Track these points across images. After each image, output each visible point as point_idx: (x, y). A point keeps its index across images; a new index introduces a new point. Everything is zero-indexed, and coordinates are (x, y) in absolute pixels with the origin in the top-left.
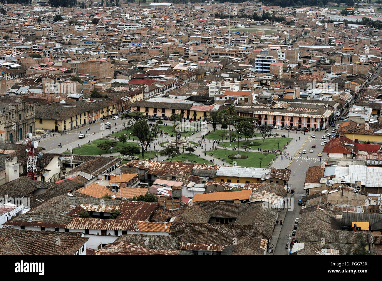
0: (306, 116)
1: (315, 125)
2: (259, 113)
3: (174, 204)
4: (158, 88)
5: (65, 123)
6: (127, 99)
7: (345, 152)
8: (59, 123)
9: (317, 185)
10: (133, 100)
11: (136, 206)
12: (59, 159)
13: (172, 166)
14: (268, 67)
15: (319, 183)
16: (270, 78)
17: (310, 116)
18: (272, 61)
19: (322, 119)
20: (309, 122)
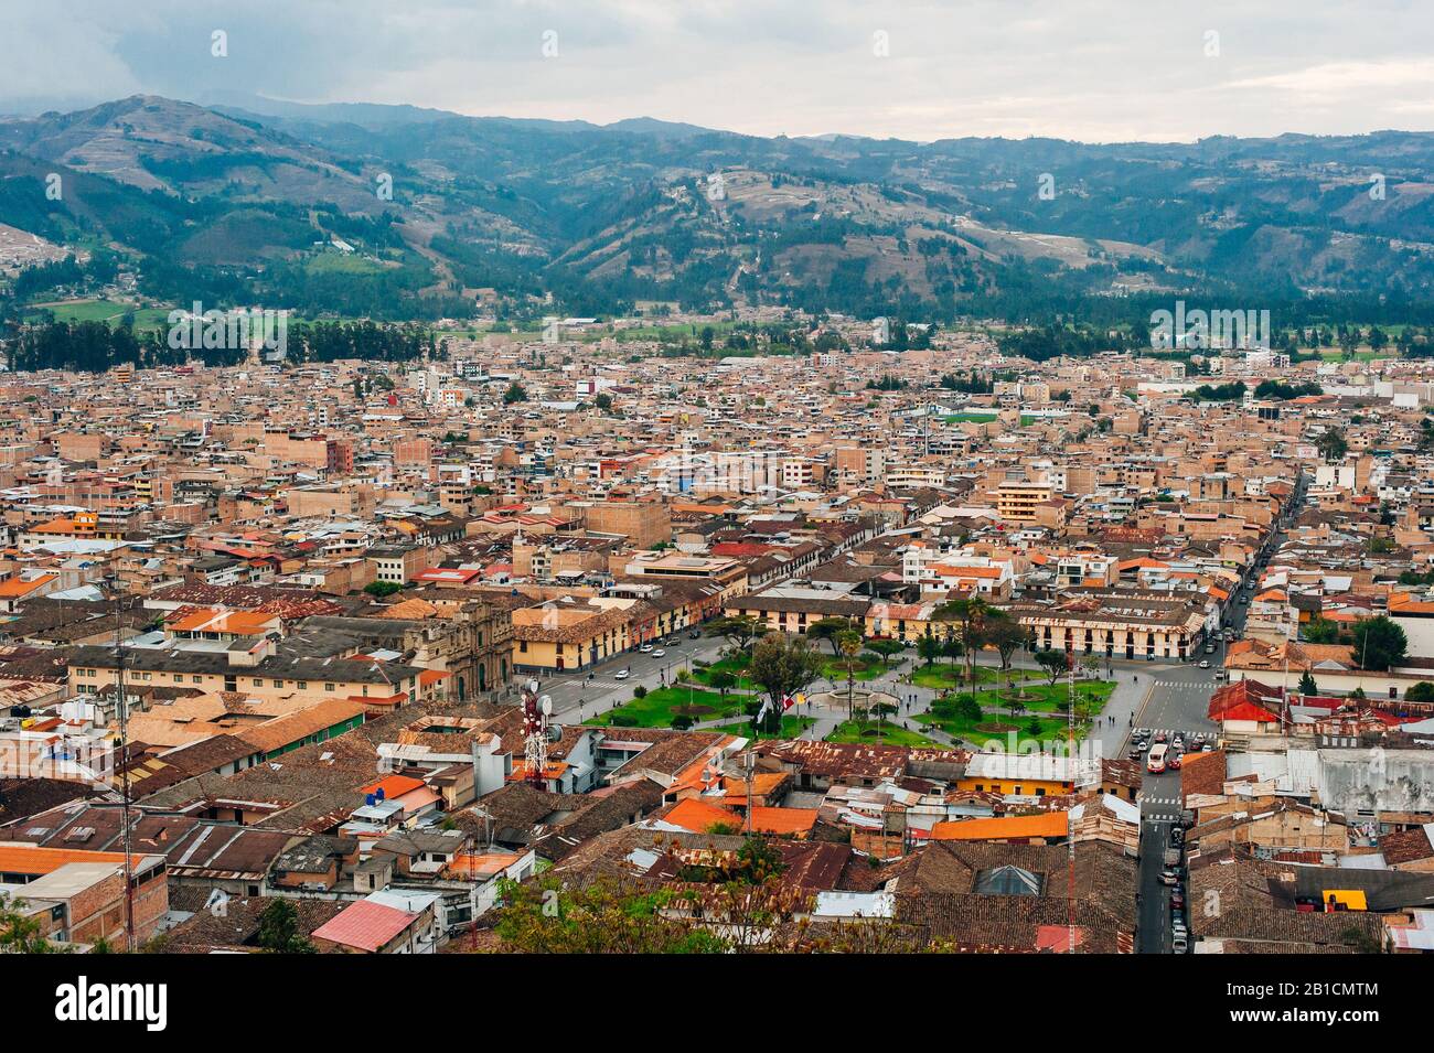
1: (1167, 650)
2: (1031, 621)
3: (890, 847)
4: (781, 564)
5: (580, 651)
6: (714, 592)
7: (1262, 718)
8: (566, 649)
9: (1219, 799)
10: (725, 593)
11: (804, 852)
12: (591, 738)
13: (858, 752)
14: (1030, 509)
15: (1222, 794)
16: (1038, 537)
17: (1154, 628)
18: (1040, 497)
19: (1183, 636)
20: (1151, 641)
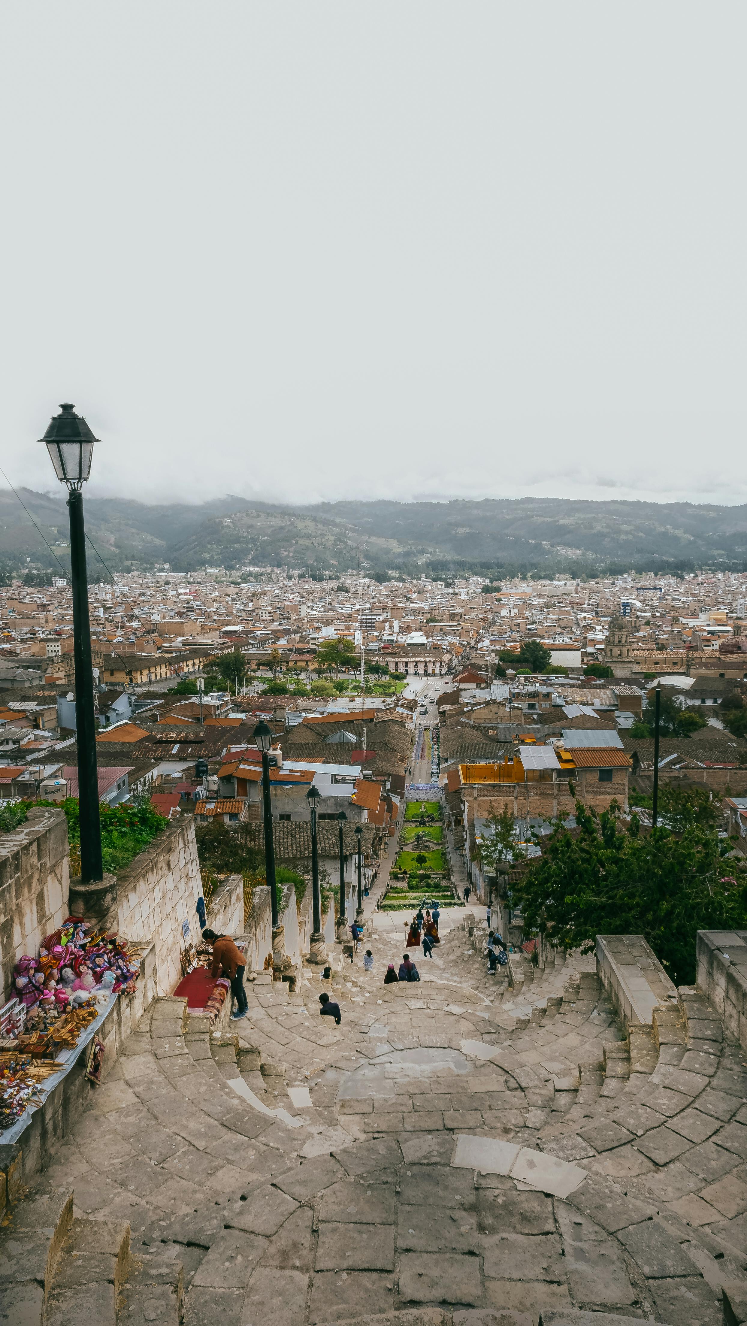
0: (422, 660)
1: (434, 670)
4: (252, 644)
5: (141, 674)
6: (216, 652)
7: (478, 681)
8: (134, 674)
9: (456, 706)
12: (129, 698)
15: (458, 704)
17: (428, 660)
19: (441, 663)
20: (426, 666)
